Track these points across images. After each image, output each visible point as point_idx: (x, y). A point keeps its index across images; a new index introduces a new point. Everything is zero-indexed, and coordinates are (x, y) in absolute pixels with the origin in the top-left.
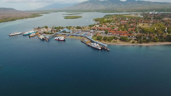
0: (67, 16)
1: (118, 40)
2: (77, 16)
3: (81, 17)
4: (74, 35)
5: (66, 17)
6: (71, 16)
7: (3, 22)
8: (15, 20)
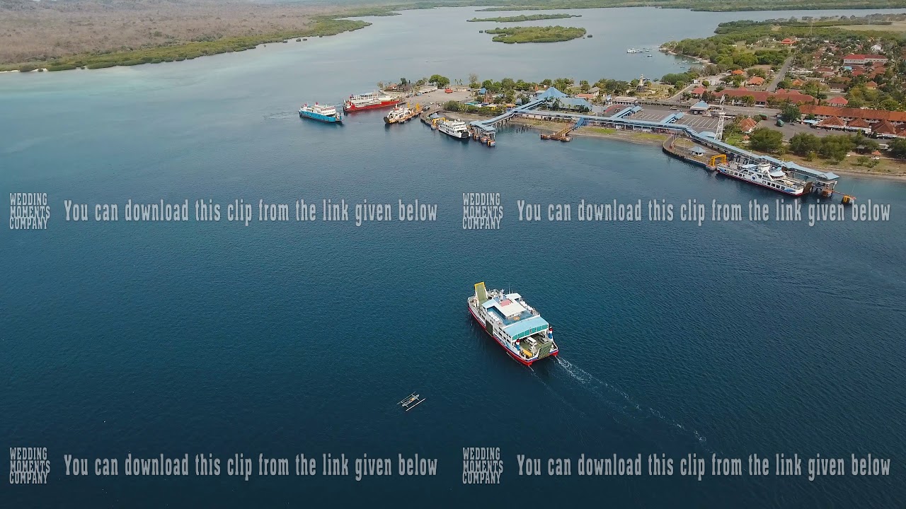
0: (502, 26)
1: (878, 156)
2: (558, 27)
3: (580, 33)
4: (611, 125)
5: (497, 31)
6: (524, 31)
7: (206, 53)
8: (253, 47)
